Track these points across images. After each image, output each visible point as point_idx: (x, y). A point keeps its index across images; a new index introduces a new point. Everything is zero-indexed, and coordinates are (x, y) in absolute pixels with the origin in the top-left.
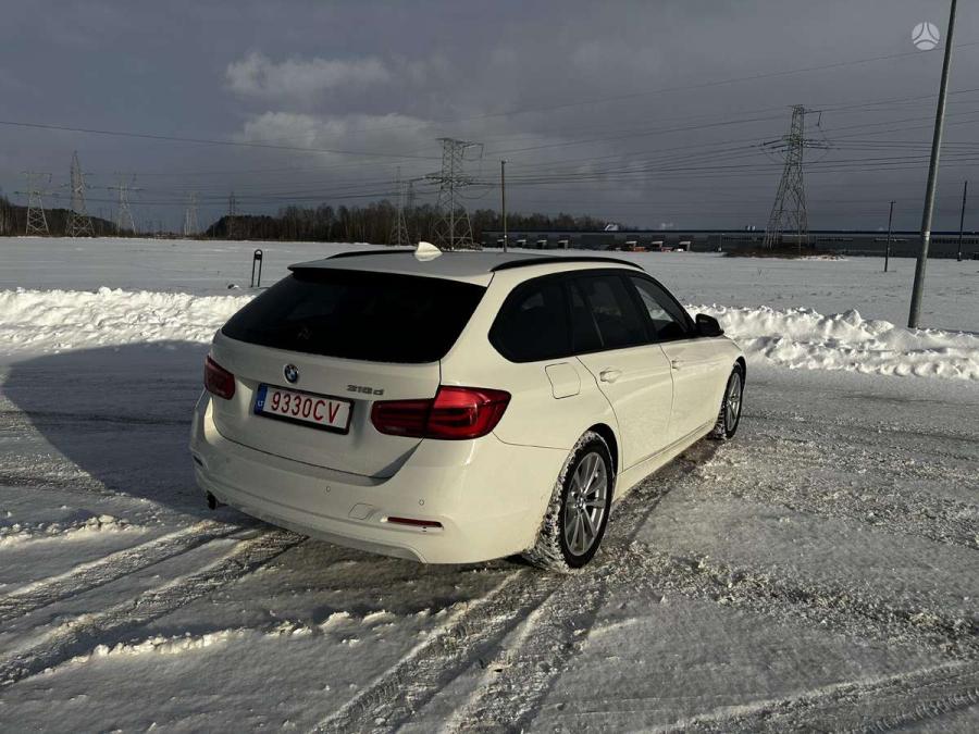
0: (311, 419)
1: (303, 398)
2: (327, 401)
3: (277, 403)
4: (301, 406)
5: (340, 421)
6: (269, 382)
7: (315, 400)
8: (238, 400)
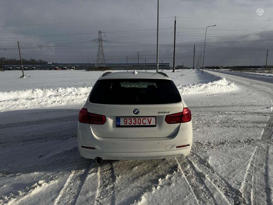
0: (142, 124)
1: (137, 119)
2: (147, 118)
3: (127, 122)
4: (137, 121)
5: (153, 122)
6: (120, 116)
7: (142, 119)
8: (108, 125)
